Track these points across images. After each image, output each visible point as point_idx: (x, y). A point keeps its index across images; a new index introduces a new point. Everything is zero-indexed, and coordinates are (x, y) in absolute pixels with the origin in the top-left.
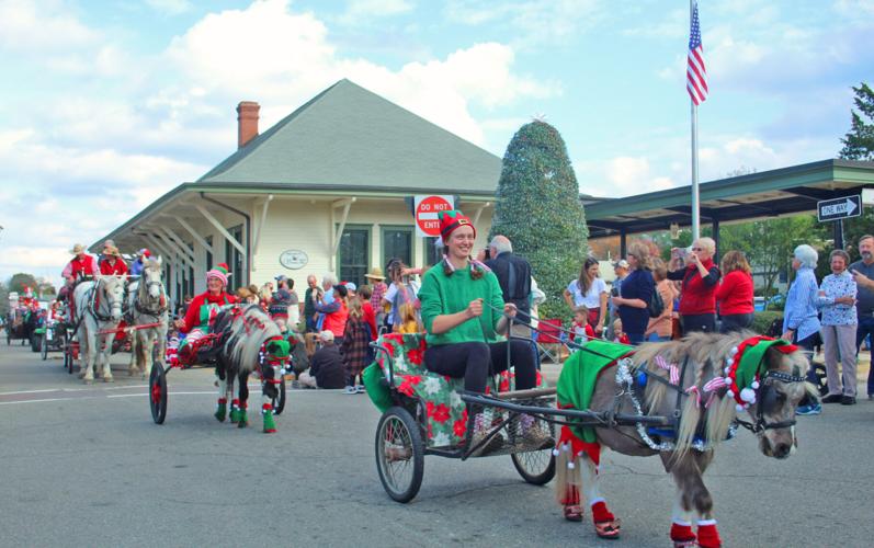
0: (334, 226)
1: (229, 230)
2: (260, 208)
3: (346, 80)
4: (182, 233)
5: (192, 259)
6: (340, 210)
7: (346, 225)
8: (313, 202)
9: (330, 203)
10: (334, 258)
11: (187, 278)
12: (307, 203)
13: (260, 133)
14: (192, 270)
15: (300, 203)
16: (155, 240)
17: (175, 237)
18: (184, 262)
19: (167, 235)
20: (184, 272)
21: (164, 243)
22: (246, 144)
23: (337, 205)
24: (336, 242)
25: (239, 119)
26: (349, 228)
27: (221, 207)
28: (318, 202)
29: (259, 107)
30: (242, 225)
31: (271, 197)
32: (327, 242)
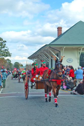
0: (79, 53)
1: (56, 54)
2: (63, 49)
3: (81, 21)
4: (46, 55)
5: (48, 60)
6: (80, 50)
7: (81, 53)
8: (74, 48)
9: (78, 48)
10: (79, 60)
11: (47, 64)
12: (73, 48)
13: (62, 33)
14: (48, 63)
15: (71, 48)
16: (41, 56)
17: (44, 56)
18: (46, 61)
19: (43, 55)
20: (46, 63)
21: (42, 57)
22: (59, 36)
23: (80, 48)
24: (79, 56)
25: (58, 31)
26: (82, 54)
27: (54, 49)
28: (75, 48)
29: (62, 28)
30: (58, 53)
31: (65, 47)
32: (77, 57)
